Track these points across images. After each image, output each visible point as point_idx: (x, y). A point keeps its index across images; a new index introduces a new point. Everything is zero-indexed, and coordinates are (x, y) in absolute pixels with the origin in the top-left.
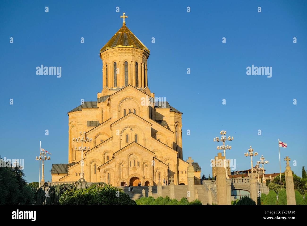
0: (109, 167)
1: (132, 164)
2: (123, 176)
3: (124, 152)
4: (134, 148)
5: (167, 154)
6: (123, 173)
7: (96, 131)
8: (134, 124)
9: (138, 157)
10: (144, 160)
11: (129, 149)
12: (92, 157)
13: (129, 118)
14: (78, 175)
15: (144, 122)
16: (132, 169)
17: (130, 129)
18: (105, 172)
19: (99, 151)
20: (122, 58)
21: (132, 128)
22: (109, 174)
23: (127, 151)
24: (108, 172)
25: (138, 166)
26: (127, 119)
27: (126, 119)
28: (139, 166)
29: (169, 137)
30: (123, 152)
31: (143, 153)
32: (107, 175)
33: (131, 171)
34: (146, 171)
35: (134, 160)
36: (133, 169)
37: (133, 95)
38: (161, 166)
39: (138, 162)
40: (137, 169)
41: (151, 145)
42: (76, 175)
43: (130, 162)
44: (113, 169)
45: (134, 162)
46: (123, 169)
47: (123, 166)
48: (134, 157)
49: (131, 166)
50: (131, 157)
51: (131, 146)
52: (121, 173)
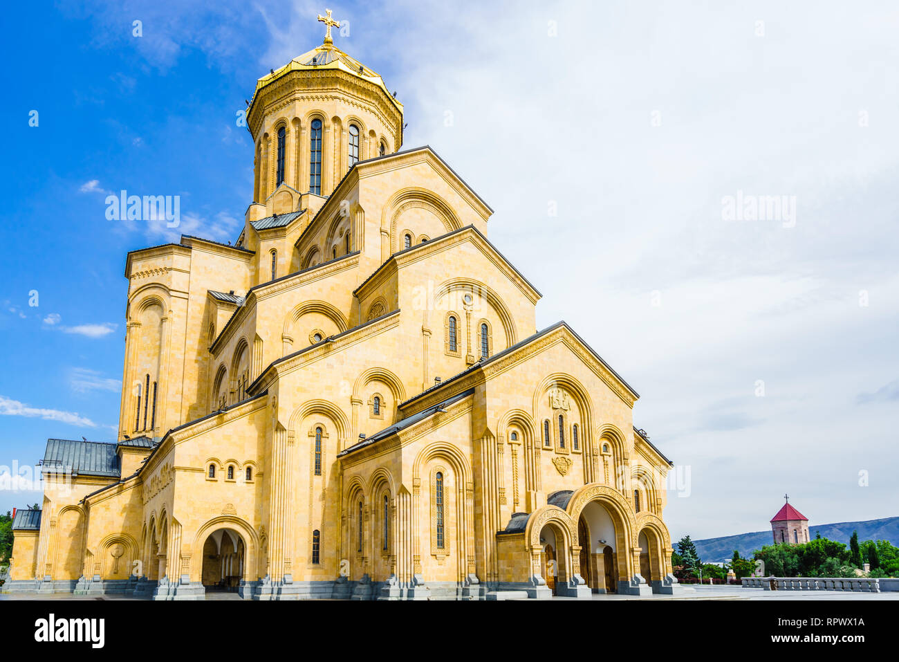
0: (447, 438)
2: (517, 493)
3: (524, 365)
4: (561, 360)
6: (517, 477)
9: (573, 403)
10: (602, 421)
11: (544, 356)
16: (553, 462)
19: (342, 363)
20: (344, 109)
22: (440, 474)
23: (536, 361)
24: (436, 464)
25: (576, 447)
28: (580, 450)
30: (520, 367)
31: (595, 384)
32: (428, 479)
33: (549, 468)
34: (607, 477)
35: (561, 417)
36: (556, 463)
40: (570, 466)
42: (212, 474)
43: (547, 422)
44: (461, 451)
45: (560, 426)
46: (515, 455)
47: (513, 436)
48: (559, 398)
49: (547, 442)
50: (545, 398)
51: (553, 344)
52: (509, 475)
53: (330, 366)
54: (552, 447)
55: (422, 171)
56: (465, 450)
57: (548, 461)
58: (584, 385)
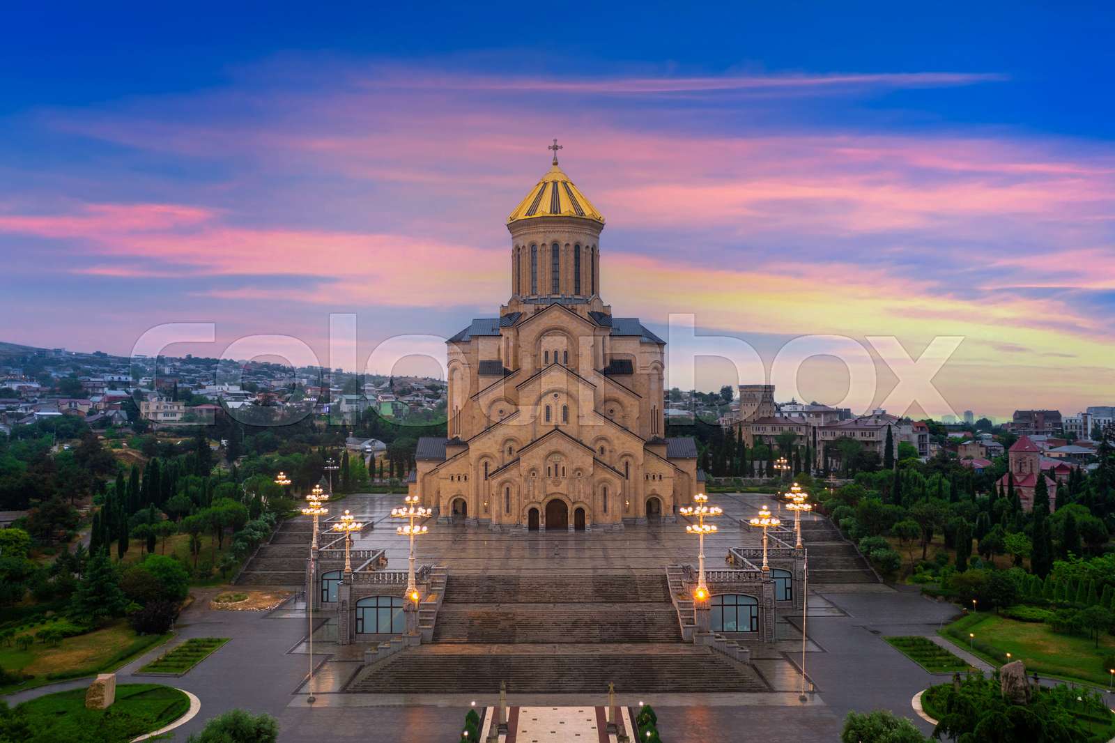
0: (509, 476)
1: (553, 472)
2: (534, 495)
3: (539, 449)
4: (556, 443)
5: (623, 443)
6: (534, 489)
9: (563, 458)
10: (575, 465)
11: (547, 444)
12: (479, 450)
14: (456, 479)
18: (502, 484)
19: (494, 436)
20: (547, 237)
22: (508, 489)
23: (544, 445)
24: (507, 485)
25: (564, 475)
28: (565, 477)
30: (537, 450)
31: (573, 451)
32: (504, 490)
33: (549, 486)
34: (579, 486)
35: (556, 465)
36: (553, 482)
38: (608, 476)
39: (564, 468)
40: (561, 482)
42: (452, 479)
43: (549, 468)
44: (515, 480)
45: (556, 468)
46: (534, 481)
47: (534, 474)
48: (556, 458)
49: (549, 475)
50: (549, 458)
51: (552, 438)
52: (531, 488)
53: (490, 439)
54: (551, 476)
55: (554, 317)
56: (517, 479)
57: (549, 482)
58: (567, 451)
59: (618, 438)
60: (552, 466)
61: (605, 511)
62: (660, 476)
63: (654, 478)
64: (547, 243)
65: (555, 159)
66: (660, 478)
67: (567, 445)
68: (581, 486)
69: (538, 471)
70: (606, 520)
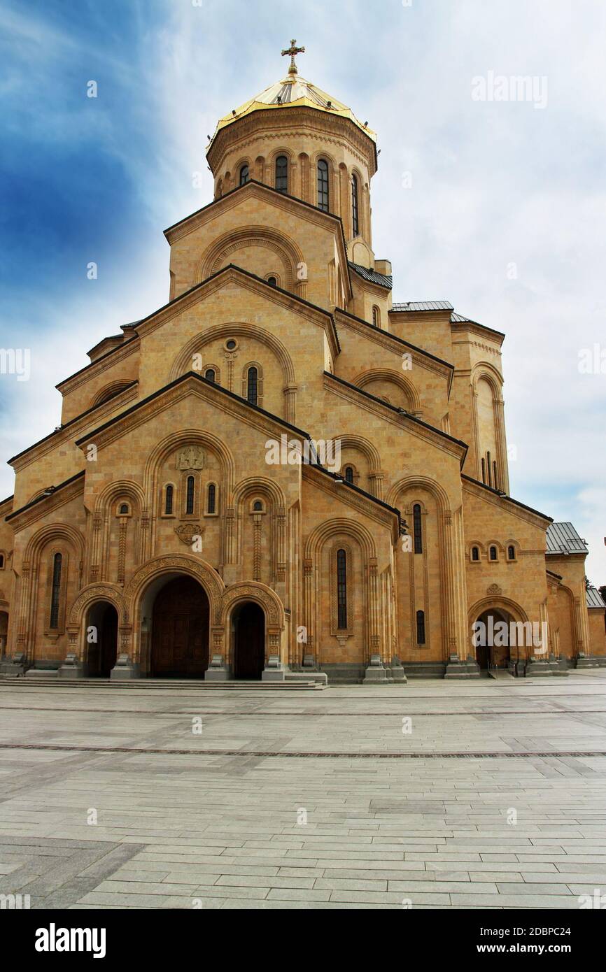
0: (61, 519)
1: (179, 500)
2: (121, 569)
3: (136, 430)
5: (405, 455)
6: (122, 552)
7: (101, 376)
8: (243, 320)
9: (212, 459)
10: (244, 475)
11: (165, 416)
13: (222, 292)
15: (290, 307)
16: (176, 531)
17: (223, 343)
18: (42, 544)
20: (268, 146)
21: (235, 338)
22: (58, 556)
23: (153, 424)
25: (211, 509)
26: (211, 299)
27: (207, 300)
28: (216, 513)
29: (429, 386)
30: (130, 434)
31: (238, 433)
33: (168, 538)
34: (256, 540)
35: (191, 479)
36: (179, 530)
37: (265, 219)
38: (350, 514)
39: (212, 487)
40: (202, 530)
41: (323, 416)
43: (170, 488)
44: (76, 531)
45: (191, 489)
46: (123, 529)
47: (124, 509)
48: (190, 458)
49: (169, 510)
50: (171, 460)
51: (178, 400)
52: (115, 550)
54: (174, 514)
55: (246, 209)
56: (82, 528)
57: (168, 531)
58: (221, 437)
59: (391, 442)
60: (176, 481)
61: (343, 622)
62: (511, 548)
63: (494, 556)
64: (265, 155)
65: (293, 65)
66: (512, 555)
67: (224, 417)
68: (264, 542)
69: (134, 499)
70: (345, 652)
